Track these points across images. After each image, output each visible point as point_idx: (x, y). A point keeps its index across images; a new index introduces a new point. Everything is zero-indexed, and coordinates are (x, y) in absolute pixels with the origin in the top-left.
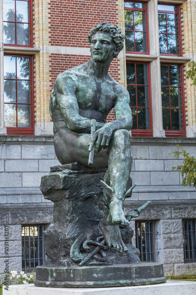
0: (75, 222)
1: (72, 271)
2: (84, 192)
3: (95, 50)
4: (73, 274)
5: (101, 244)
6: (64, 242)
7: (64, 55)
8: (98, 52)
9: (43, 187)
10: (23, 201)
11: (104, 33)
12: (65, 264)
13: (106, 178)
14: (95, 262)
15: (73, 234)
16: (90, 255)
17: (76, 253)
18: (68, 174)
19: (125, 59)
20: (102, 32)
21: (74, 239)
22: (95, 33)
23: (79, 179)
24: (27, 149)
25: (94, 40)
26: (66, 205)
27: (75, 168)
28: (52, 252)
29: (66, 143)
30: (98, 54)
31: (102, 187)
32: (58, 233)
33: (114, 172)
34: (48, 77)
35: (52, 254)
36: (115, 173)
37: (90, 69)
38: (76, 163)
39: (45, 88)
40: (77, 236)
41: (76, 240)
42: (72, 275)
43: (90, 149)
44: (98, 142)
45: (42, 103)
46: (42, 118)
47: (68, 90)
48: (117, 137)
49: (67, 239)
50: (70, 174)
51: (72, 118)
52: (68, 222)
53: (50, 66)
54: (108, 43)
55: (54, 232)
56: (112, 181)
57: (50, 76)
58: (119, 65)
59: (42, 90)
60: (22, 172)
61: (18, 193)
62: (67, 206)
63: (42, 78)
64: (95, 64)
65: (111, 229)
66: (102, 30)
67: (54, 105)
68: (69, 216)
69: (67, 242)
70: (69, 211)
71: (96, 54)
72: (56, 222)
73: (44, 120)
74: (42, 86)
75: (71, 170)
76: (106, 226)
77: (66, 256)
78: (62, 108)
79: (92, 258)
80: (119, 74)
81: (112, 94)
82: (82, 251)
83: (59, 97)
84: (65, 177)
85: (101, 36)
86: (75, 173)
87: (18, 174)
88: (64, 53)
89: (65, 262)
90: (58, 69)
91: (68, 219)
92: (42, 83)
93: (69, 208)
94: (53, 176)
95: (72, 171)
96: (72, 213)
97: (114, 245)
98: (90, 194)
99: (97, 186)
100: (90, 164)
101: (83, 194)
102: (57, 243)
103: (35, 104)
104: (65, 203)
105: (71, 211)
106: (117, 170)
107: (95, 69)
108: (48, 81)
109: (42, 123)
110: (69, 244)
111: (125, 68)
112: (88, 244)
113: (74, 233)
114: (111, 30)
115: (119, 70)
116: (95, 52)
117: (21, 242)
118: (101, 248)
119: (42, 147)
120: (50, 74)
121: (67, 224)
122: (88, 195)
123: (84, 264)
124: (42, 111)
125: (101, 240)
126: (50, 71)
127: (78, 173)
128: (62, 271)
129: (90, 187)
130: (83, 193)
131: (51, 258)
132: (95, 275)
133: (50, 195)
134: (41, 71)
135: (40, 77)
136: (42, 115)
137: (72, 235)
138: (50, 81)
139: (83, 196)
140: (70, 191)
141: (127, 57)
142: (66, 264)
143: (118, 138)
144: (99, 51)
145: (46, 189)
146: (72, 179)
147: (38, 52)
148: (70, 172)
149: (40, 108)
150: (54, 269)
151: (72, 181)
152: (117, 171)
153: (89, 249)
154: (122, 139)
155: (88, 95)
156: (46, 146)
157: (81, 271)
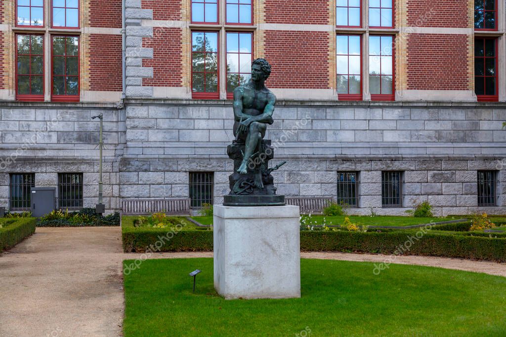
5: (251, 184)
7: (419, 34)
10: (383, 152)
14: (245, 193)
16: (244, 189)
17: (237, 188)
19: (474, 36)
21: (237, 180)
24: (387, 112)
34: (406, 53)
39: (403, 62)
40: (239, 179)
44: (241, 129)
45: (400, 74)
46: (400, 87)
53: (407, 44)
54: (258, 71)
57: (407, 52)
58: (468, 41)
59: (400, 64)
60: (383, 130)
61: (379, 146)
63: (400, 54)
73: (402, 88)
74: (400, 60)
79: (245, 191)
80: (468, 49)
81: (265, 99)
82: (240, 187)
87: (379, 132)
88: (420, 33)
90: (414, 46)
92: (400, 58)
103: (395, 75)
108: (405, 56)
109: (401, 91)
111: (474, 43)
112: (244, 184)
115: (468, 45)
117: (381, 184)
118: (251, 186)
119: (400, 110)
120: (407, 50)
123: (238, 194)
124: (400, 81)
125: (252, 182)
126: (407, 48)
134: (400, 48)
135: (399, 53)
136: (400, 84)
138: (407, 56)
141: (475, 34)
147: (398, 32)
149: (399, 79)
153: (244, 186)
156: (403, 110)
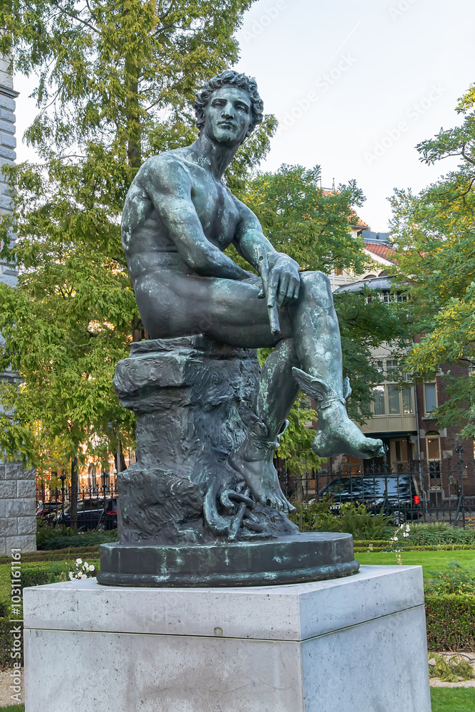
0: (199, 454)
1: (226, 552)
2: (213, 395)
3: (223, 120)
4: (230, 557)
6: (184, 493)
8: (230, 123)
9: (124, 382)
11: (239, 89)
12: (193, 537)
13: (273, 366)
15: (201, 477)
16: (237, 519)
18: (191, 357)
20: (234, 87)
21: (205, 487)
22: (220, 87)
23: (207, 368)
25: (220, 100)
26: (182, 418)
27: (201, 345)
28: (143, 515)
29: (179, 295)
30: (229, 128)
31: (238, 387)
32: (165, 476)
33: (317, 351)
35: (144, 519)
36: (321, 353)
37: (204, 157)
38: (201, 335)
40: (210, 482)
41: (209, 490)
42: (227, 561)
43: (270, 303)
44: (282, 290)
47: (182, 189)
48: (311, 283)
49: (191, 488)
50: (193, 356)
51: (199, 242)
52: (187, 453)
54: (246, 109)
55: (154, 475)
56: (316, 368)
62: (185, 421)
64: (214, 148)
65: (264, 468)
66: (234, 83)
67: (140, 218)
68: (188, 442)
69: (192, 493)
70: (188, 432)
71: (224, 128)
72: (147, 455)
75: (194, 348)
76: (250, 464)
77: (186, 522)
78: (175, 223)
79: (243, 525)
81: (236, 212)
83: (162, 201)
84: (188, 362)
85: (234, 94)
86: (201, 355)
89: (191, 535)
91: (186, 448)
93: (189, 425)
94: (154, 359)
95: (196, 351)
96: (194, 435)
97: (272, 499)
98: (221, 400)
99: (231, 385)
100: (276, 332)
101: (212, 398)
102: (162, 495)
104: (181, 416)
105: (193, 433)
106: (325, 348)
107: (213, 158)
110: (196, 497)
113: (203, 475)
114: (250, 86)
116: (223, 122)
118: (248, 506)
121: (184, 457)
122: (218, 401)
125: (243, 489)
127: (204, 356)
128: (202, 552)
129: (221, 386)
130: (210, 396)
131: (139, 528)
132: (278, 559)
133: (135, 400)
137: (200, 480)
139: (210, 403)
140: (193, 391)
142: (195, 539)
143: (314, 286)
144: (233, 122)
145: (133, 387)
146: (196, 366)
148: (193, 352)
150: (177, 549)
151: (197, 370)
152: (327, 350)
153: (233, 508)
154: (322, 288)
155: (208, 206)
157: (249, 551)
